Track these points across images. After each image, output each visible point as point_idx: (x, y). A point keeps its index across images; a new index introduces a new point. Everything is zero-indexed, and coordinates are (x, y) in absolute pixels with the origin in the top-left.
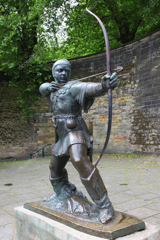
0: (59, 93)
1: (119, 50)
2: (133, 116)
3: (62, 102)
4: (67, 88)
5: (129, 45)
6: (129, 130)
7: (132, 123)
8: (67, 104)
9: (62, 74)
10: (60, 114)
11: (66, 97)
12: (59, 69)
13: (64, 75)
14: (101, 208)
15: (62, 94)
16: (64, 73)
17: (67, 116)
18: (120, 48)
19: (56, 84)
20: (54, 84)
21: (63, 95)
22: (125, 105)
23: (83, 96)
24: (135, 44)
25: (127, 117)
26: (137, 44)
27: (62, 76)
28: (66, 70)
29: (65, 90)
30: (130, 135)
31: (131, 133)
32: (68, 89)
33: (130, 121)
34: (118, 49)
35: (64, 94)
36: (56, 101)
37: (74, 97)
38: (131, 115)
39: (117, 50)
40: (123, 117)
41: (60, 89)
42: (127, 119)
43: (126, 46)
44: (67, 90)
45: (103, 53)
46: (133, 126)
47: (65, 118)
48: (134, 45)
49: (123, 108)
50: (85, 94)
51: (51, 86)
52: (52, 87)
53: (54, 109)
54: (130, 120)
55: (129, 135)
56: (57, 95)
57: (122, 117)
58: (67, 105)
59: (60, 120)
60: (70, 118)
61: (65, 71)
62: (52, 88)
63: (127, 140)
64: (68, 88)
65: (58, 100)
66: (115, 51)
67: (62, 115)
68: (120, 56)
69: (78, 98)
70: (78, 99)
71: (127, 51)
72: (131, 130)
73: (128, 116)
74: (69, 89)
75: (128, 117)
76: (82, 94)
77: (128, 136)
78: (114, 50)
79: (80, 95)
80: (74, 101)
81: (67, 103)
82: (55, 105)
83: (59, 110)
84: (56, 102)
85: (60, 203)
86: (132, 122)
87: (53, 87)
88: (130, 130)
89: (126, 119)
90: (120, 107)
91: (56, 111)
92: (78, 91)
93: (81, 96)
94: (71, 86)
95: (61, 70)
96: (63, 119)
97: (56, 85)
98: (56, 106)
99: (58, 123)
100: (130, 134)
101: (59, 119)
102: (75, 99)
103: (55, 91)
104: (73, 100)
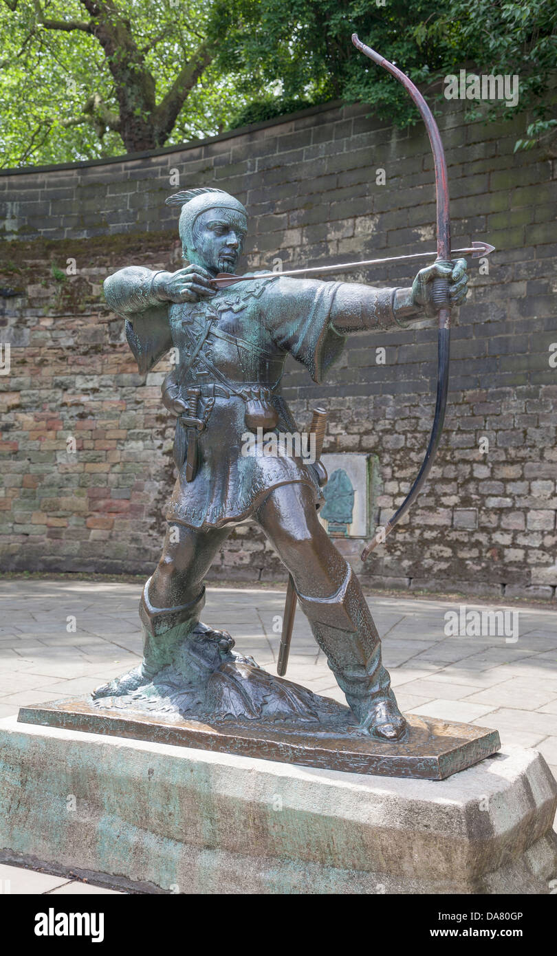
0: (220, 308)
1: (126, 168)
2: (171, 430)
3: (231, 339)
4: (251, 294)
5: (169, 157)
6: (155, 482)
7: (169, 453)
8: (249, 348)
9: (228, 243)
10: (221, 380)
11: (246, 324)
12: (215, 225)
13: (233, 247)
14: (366, 696)
15: (230, 312)
16: (232, 239)
17: (248, 390)
18: (130, 164)
19: (205, 276)
20: (198, 275)
21: (237, 316)
22: (144, 385)
23: (320, 324)
24: (192, 158)
25: (148, 431)
26: (199, 157)
27: (227, 251)
28: (238, 231)
29: (245, 300)
30: (157, 501)
31: (160, 493)
32: (253, 296)
33: (160, 447)
34: (123, 165)
35: (241, 314)
36: (206, 334)
37: (274, 326)
38: (164, 426)
39: (120, 169)
40: (132, 431)
41: (219, 293)
42: (149, 438)
43: (154, 160)
44: (251, 301)
45: (60, 173)
46: (171, 466)
47: (240, 395)
48: (185, 161)
49: (133, 395)
50: (329, 319)
51: (190, 281)
52: (190, 284)
53: (195, 360)
54: (158, 443)
55: (152, 500)
56: (213, 314)
57: (129, 429)
58: (248, 352)
59: (221, 402)
60: (258, 395)
61: (237, 234)
62: (191, 289)
63: (144, 520)
64: (256, 294)
65: (216, 331)
66: (112, 171)
67: (227, 385)
68: (129, 194)
69: (291, 329)
70: (291, 334)
71: (160, 177)
72: (162, 482)
73: (152, 428)
74: (258, 297)
75: (154, 430)
76: (314, 320)
77: (150, 504)
78: (109, 167)
79: (304, 321)
80: (269, 341)
81: (249, 343)
82: (201, 349)
83: (216, 365)
84: (204, 337)
85: (185, 696)
86: (165, 449)
87: (195, 286)
88: (158, 481)
89: (143, 439)
90: (124, 389)
91: (201, 370)
92: (300, 307)
93: (312, 325)
94: (264, 289)
95: (225, 230)
96: (233, 400)
97: (205, 280)
98: (205, 350)
99: (211, 411)
100: (154, 495)
101: (215, 396)
102: (278, 333)
103: (198, 297)
104: (267, 335)
